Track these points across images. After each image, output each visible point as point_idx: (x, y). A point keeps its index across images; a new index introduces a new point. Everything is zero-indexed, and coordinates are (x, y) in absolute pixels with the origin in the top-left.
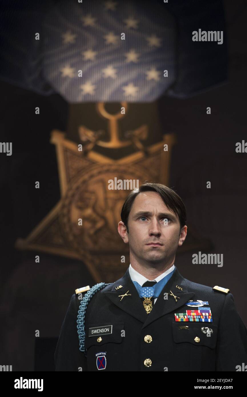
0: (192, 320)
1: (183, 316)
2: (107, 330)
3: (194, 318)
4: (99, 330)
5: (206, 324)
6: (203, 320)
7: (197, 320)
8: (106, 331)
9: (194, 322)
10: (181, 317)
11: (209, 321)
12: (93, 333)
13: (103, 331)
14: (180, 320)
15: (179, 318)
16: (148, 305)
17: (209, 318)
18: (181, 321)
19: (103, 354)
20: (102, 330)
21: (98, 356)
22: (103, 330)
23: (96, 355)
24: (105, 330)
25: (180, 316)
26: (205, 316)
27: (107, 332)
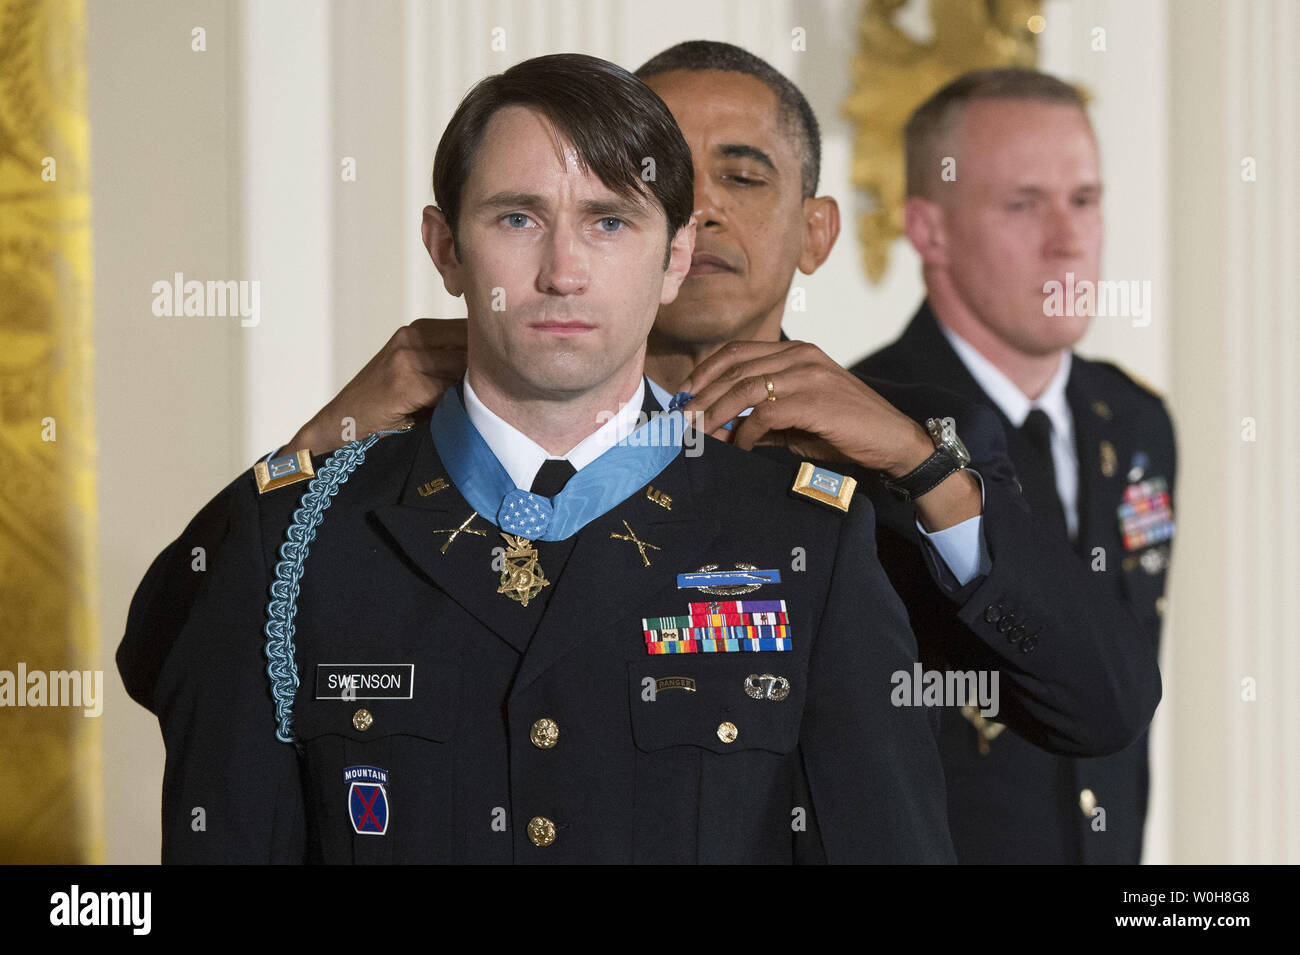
0: (710, 646)
1: (676, 631)
2: (394, 681)
3: (720, 640)
4: (359, 679)
5: (768, 660)
6: (756, 646)
7: (731, 646)
8: (390, 684)
9: (722, 653)
10: (667, 635)
11: (780, 645)
12: (333, 684)
13: (375, 684)
14: (664, 649)
15: (660, 637)
16: (525, 562)
17: (778, 635)
18: (668, 651)
19: (375, 776)
20: (372, 678)
21: (353, 780)
22: (375, 678)
23: (348, 776)
24: (385, 681)
25: (663, 632)
26: (762, 626)
27: (393, 691)
